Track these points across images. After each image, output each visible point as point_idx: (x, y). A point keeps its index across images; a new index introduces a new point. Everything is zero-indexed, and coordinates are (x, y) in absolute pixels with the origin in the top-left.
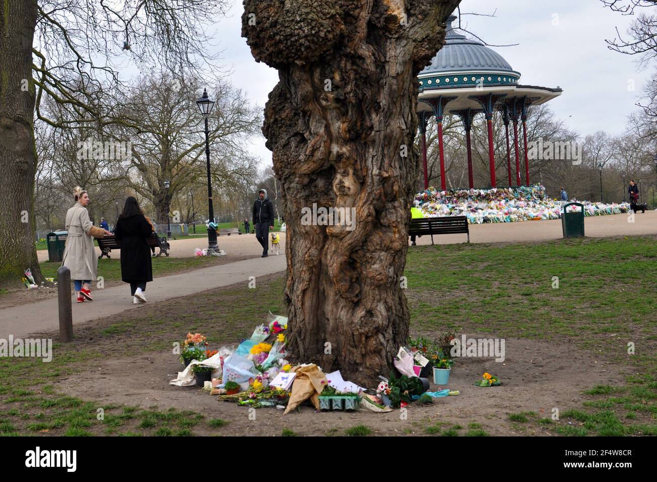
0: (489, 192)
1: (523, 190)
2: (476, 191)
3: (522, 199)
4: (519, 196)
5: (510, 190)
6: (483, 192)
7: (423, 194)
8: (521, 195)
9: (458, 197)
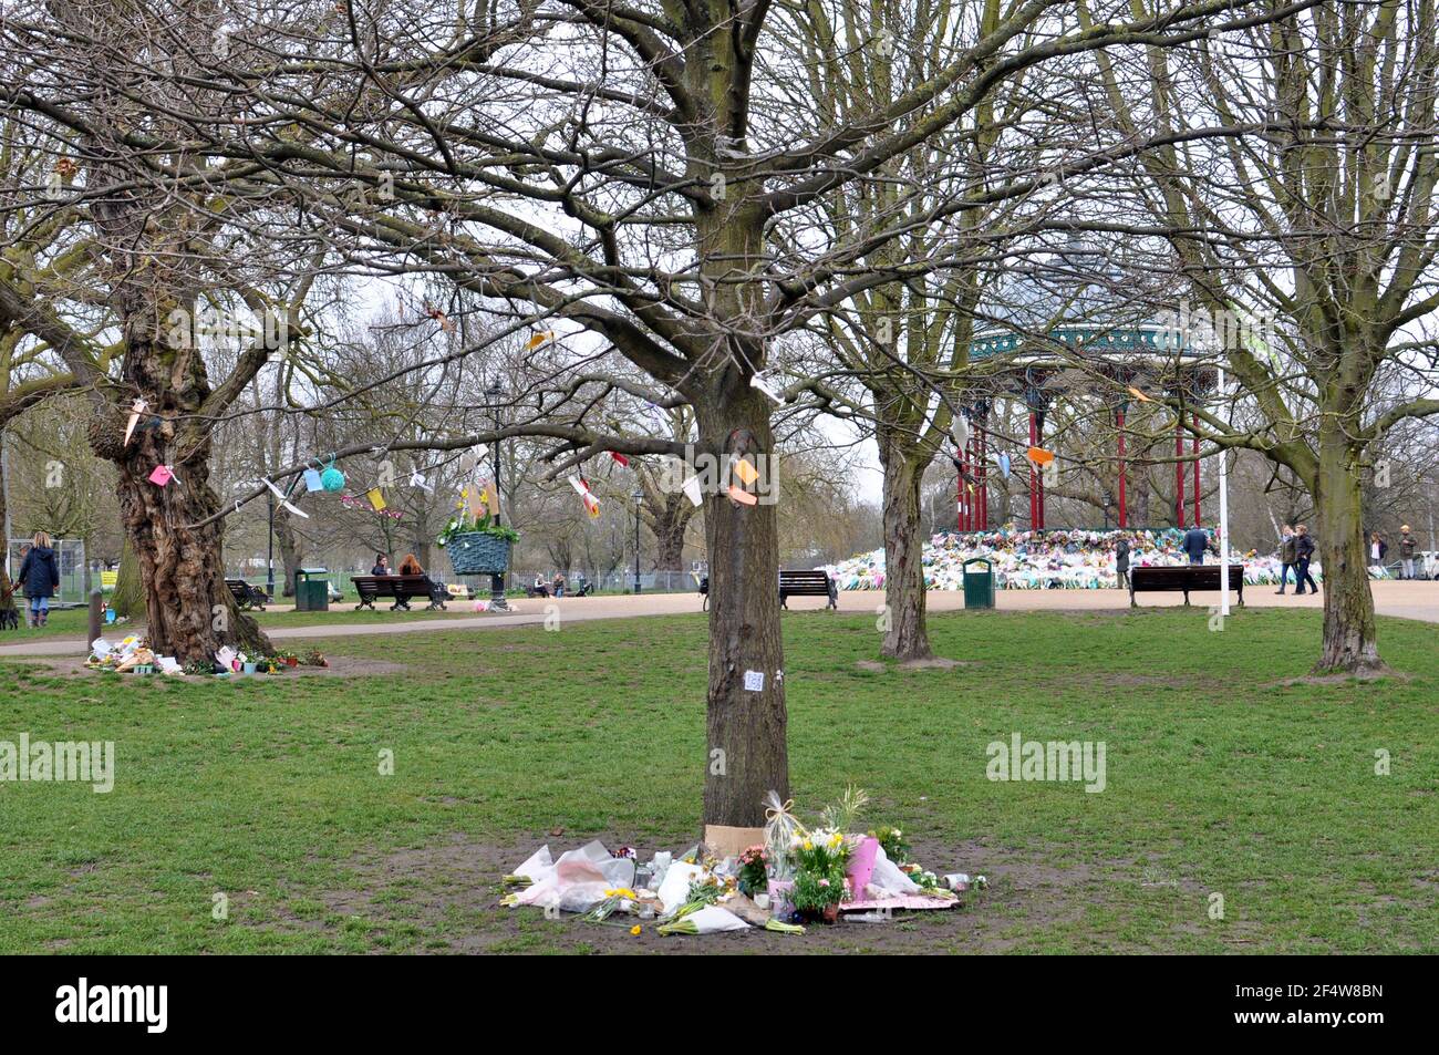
0: (1107, 536)
1: (1173, 536)
2: (1083, 535)
3: (1170, 551)
4: (1165, 546)
5: (1148, 534)
6: (1094, 536)
7: (995, 536)
8: (1169, 544)
9: (1053, 543)
